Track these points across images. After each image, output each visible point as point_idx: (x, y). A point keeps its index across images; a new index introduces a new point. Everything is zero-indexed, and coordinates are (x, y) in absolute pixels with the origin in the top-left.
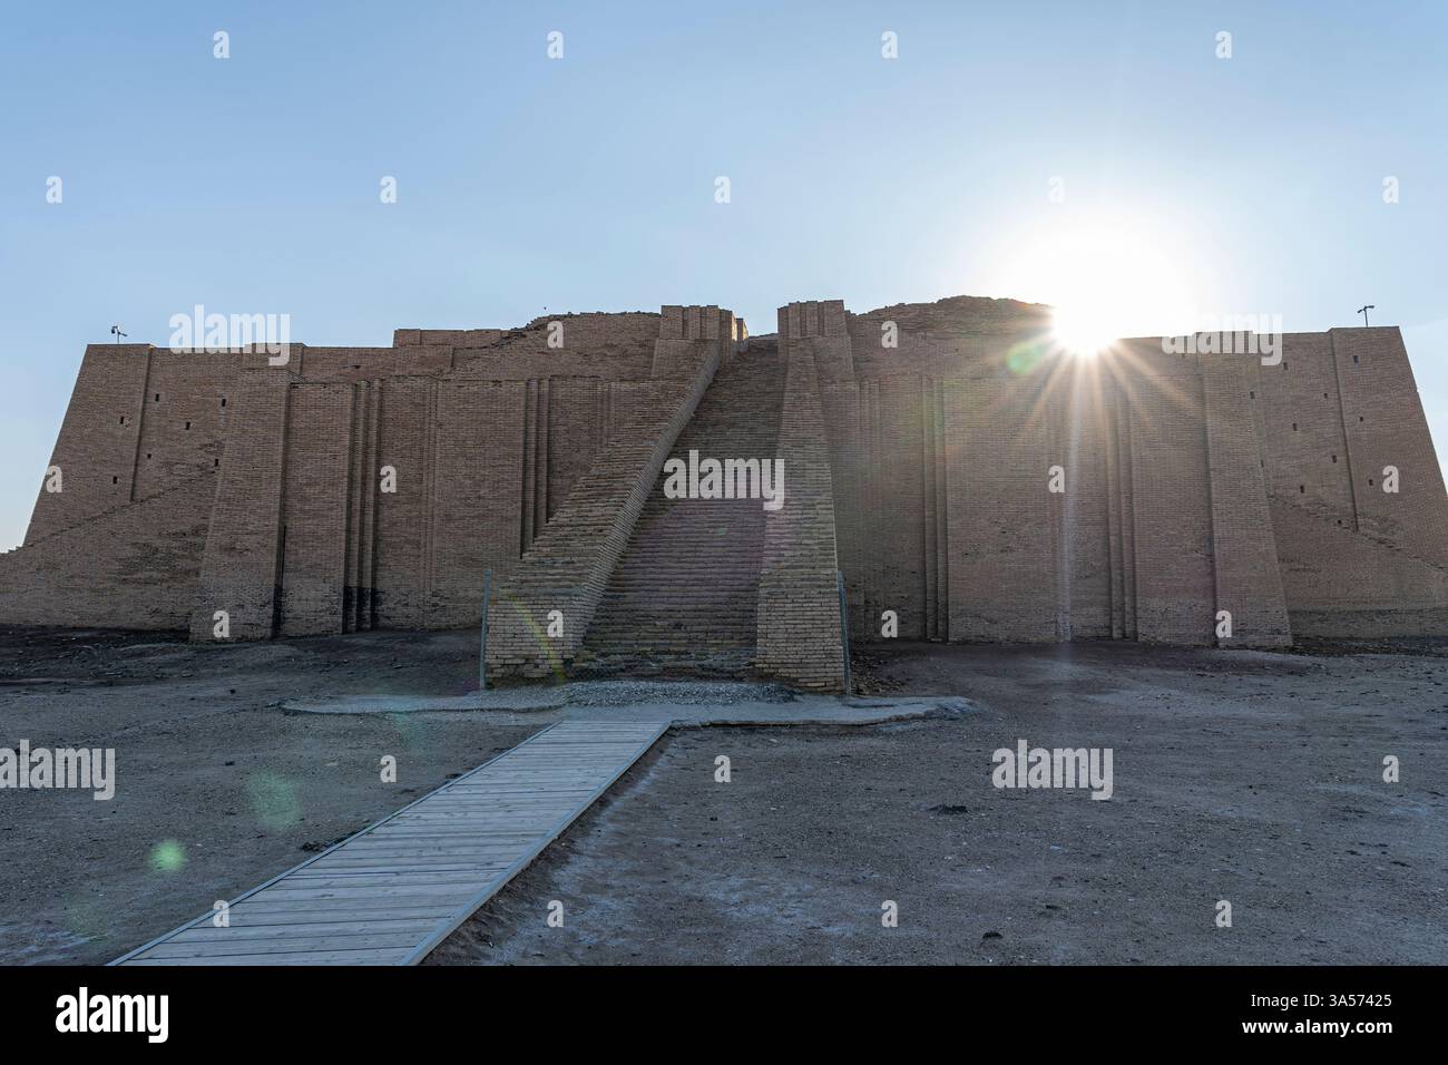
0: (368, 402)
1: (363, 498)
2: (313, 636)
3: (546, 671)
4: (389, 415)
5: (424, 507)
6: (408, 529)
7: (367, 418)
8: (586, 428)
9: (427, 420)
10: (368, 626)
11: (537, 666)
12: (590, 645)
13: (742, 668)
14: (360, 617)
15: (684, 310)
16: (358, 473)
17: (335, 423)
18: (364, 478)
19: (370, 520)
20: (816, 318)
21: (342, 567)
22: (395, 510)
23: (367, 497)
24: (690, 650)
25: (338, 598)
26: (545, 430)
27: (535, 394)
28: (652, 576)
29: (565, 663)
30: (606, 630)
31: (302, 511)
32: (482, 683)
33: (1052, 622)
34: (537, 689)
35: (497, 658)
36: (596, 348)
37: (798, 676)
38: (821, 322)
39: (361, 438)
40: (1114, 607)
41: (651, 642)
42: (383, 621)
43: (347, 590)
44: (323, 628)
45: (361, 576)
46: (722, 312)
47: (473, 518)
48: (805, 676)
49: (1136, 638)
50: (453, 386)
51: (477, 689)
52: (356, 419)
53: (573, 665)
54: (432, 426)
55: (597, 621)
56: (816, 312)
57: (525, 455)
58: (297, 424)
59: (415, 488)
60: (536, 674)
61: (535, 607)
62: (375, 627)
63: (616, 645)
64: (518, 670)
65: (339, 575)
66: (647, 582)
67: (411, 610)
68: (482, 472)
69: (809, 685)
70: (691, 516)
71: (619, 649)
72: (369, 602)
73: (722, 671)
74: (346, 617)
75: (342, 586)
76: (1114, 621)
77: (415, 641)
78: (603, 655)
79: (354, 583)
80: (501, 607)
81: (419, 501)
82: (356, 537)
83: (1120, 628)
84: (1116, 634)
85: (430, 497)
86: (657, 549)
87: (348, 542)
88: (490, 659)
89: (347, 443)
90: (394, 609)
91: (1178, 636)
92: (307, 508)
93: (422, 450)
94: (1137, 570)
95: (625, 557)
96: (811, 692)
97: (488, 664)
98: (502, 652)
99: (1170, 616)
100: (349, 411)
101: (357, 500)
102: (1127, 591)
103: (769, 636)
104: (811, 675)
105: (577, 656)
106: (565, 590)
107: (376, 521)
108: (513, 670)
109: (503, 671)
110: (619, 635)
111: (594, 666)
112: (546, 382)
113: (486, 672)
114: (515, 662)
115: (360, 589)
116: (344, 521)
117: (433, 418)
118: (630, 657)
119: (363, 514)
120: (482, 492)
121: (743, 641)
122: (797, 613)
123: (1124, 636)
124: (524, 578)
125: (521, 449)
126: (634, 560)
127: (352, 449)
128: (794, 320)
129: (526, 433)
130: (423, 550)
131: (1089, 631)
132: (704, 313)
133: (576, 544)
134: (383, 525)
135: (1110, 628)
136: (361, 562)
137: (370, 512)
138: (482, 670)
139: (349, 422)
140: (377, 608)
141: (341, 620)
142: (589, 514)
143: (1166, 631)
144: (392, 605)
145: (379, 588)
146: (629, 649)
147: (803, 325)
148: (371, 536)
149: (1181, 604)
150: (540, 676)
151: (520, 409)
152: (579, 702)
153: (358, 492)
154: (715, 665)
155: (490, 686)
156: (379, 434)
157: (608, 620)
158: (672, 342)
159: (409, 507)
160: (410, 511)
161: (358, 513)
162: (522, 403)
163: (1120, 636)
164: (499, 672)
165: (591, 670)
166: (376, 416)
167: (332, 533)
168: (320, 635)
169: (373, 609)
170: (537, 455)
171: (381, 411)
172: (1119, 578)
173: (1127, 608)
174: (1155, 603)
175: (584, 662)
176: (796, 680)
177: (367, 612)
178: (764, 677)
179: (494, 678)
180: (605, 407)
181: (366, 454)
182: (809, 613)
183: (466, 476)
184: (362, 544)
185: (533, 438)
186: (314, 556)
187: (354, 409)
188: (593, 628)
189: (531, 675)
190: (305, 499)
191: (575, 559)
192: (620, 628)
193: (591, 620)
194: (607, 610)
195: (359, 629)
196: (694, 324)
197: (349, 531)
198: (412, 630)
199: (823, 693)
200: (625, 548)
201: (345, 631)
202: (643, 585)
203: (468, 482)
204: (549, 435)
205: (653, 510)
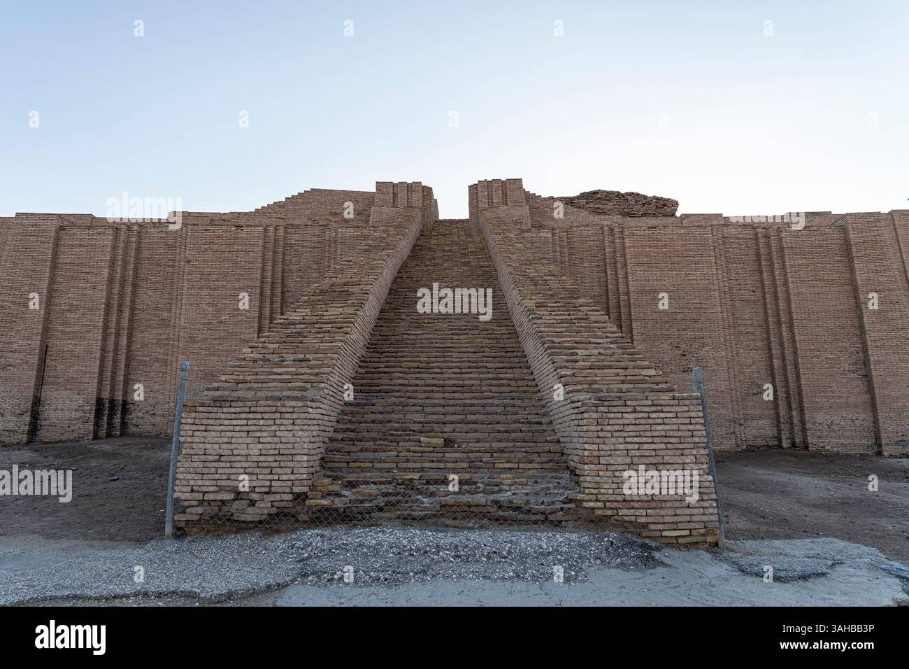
0: (127, 243)
1: (118, 322)
2: (66, 441)
3: (266, 511)
4: (145, 254)
5: (172, 331)
6: (158, 350)
7: (126, 255)
8: (315, 267)
9: (178, 258)
10: (118, 433)
11: (252, 503)
12: (330, 468)
13: (559, 506)
14: (110, 425)
15: (394, 185)
16: (115, 301)
17: (96, 259)
18: (120, 306)
19: (124, 341)
20: (501, 192)
21: (96, 381)
22: (146, 333)
23: (122, 321)
24: (476, 477)
25: (90, 408)
26: (279, 268)
27: (272, 238)
28: (401, 381)
29: (295, 499)
30: (353, 448)
31: (63, 333)
32: (169, 529)
33: (732, 433)
34: (252, 538)
35: (192, 491)
36: (323, 215)
37: (650, 520)
38: (505, 195)
39: (119, 272)
40: (782, 420)
41: (419, 465)
42: (132, 429)
43: (99, 401)
44: (75, 434)
45: (113, 389)
46: (424, 187)
47: (215, 339)
48: (660, 519)
49: (806, 447)
50: (200, 229)
51: (162, 536)
52: (115, 256)
53: (307, 502)
54: (181, 263)
55: (339, 436)
56: (500, 188)
57: (262, 288)
58: (62, 259)
59: (165, 315)
60: (251, 514)
61: (251, 416)
62: (123, 434)
63: (369, 470)
64: (225, 509)
65: (92, 389)
66: (397, 388)
67: (158, 420)
68: (224, 301)
69: (665, 534)
70: (429, 325)
71: (374, 475)
72: (119, 412)
73: (529, 511)
74: (97, 424)
75: (94, 398)
76: (783, 433)
77: (153, 447)
78: (351, 485)
79: (106, 395)
80: (201, 416)
81: (167, 326)
82: (110, 356)
83: (788, 438)
84: (785, 444)
85: (178, 322)
86: (400, 354)
87: (103, 359)
88: (181, 493)
89: (106, 275)
90: (142, 418)
91: (845, 446)
92: (67, 330)
93: (172, 283)
94: (803, 388)
95: (366, 362)
96: (667, 545)
97: (177, 500)
98: (200, 483)
99: (836, 428)
100: (109, 249)
101: (113, 324)
102: (793, 405)
103: (602, 461)
104: (667, 519)
105: (313, 487)
106: (299, 394)
107: (130, 343)
108: (216, 509)
109: (200, 510)
110: (370, 455)
111: (339, 503)
112: (282, 229)
113: (175, 512)
114: (220, 497)
115: (112, 401)
116: (100, 342)
117: (183, 256)
118: (390, 489)
119: (117, 335)
120: (223, 318)
121: (546, 466)
122: (642, 428)
123: (794, 445)
124: (241, 377)
125: (259, 282)
126: (376, 365)
127: (111, 281)
128: (483, 194)
129: (263, 269)
130: (169, 367)
131: (759, 440)
132: (411, 188)
133: (311, 341)
134: (136, 346)
135: (780, 440)
136: (113, 378)
137: (125, 334)
138: (169, 508)
139: (108, 258)
140: (127, 417)
141: (92, 428)
142: (325, 313)
143: (834, 441)
144: (140, 415)
145: (129, 400)
146: (389, 476)
147: (490, 197)
148: (124, 355)
149: (845, 418)
150: (257, 518)
151: (258, 249)
152: (318, 574)
153: (114, 318)
154: (517, 501)
155: (180, 532)
156: (136, 270)
157: (353, 435)
158: (385, 210)
159: (160, 331)
160: (160, 335)
161: (113, 336)
162: (261, 244)
163: (789, 446)
164: (194, 512)
165: (336, 510)
166: (133, 254)
167: (88, 352)
168: (71, 441)
169: (123, 418)
170: (272, 288)
171: (138, 250)
172: (784, 395)
173: (795, 421)
174: (820, 417)
175: (323, 497)
176: (645, 526)
177: (117, 420)
178: (596, 522)
179: (187, 522)
180: (333, 249)
181: (123, 286)
182: (660, 428)
183: (211, 304)
184: (115, 361)
185: (269, 274)
186: (71, 371)
187: (114, 248)
188: (335, 445)
189: (242, 518)
190: (66, 323)
191: (309, 356)
192: (370, 445)
193: (330, 435)
194: (350, 421)
195: (109, 435)
196: (402, 197)
197: (103, 349)
198: (157, 436)
199: (688, 547)
200: (363, 352)
201: (96, 437)
202: (393, 391)
203: (210, 309)
204: (283, 272)
205: (388, 319)
